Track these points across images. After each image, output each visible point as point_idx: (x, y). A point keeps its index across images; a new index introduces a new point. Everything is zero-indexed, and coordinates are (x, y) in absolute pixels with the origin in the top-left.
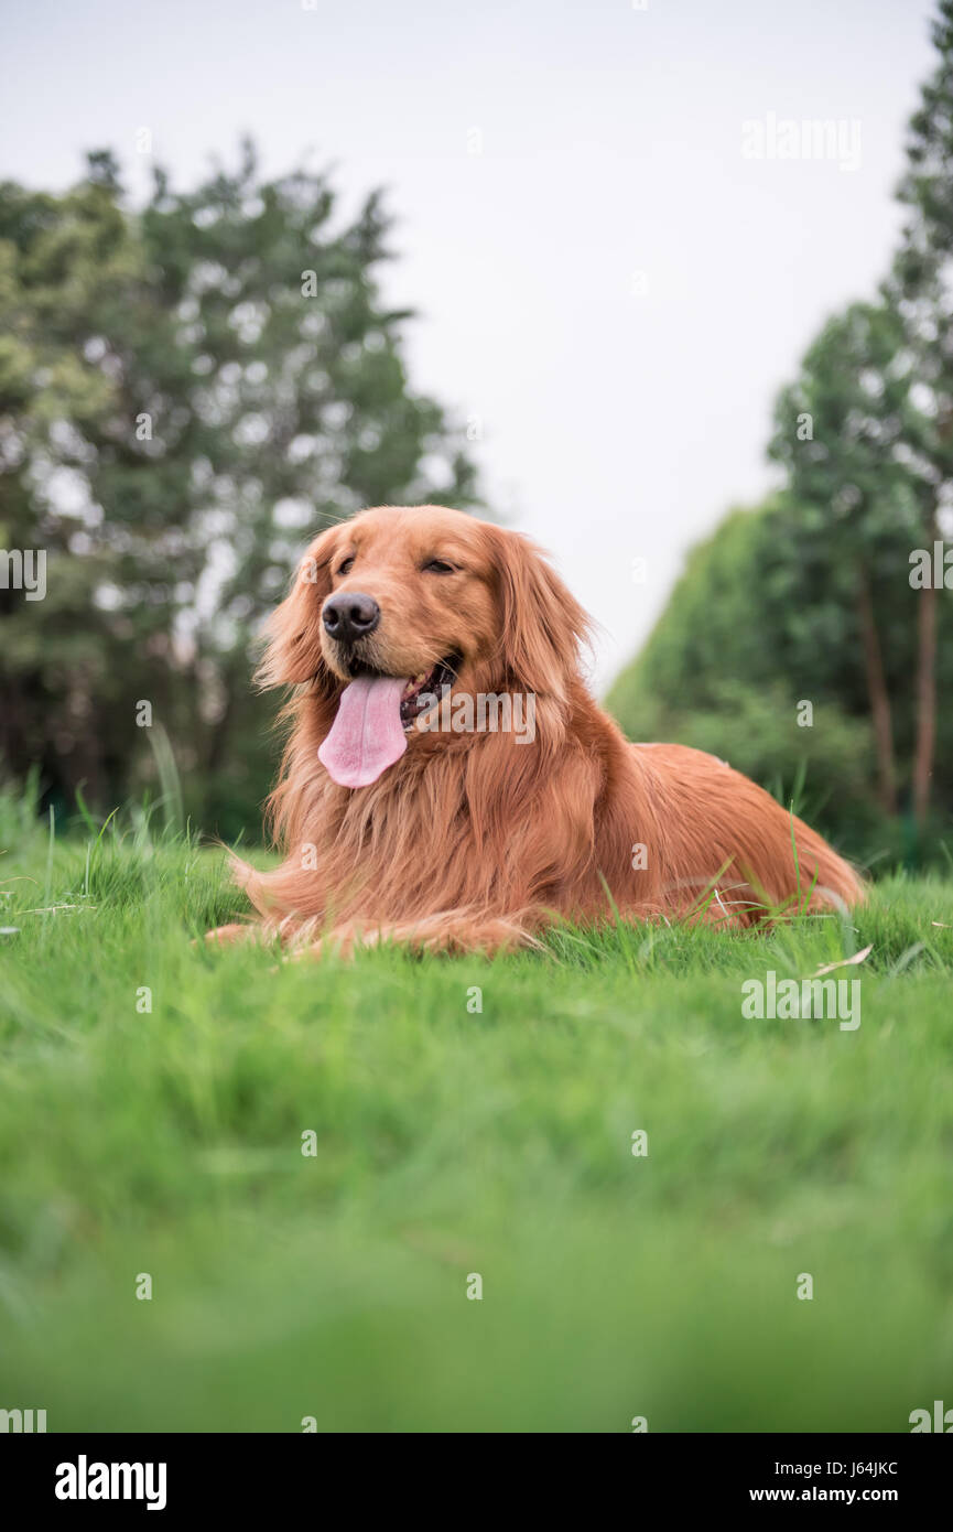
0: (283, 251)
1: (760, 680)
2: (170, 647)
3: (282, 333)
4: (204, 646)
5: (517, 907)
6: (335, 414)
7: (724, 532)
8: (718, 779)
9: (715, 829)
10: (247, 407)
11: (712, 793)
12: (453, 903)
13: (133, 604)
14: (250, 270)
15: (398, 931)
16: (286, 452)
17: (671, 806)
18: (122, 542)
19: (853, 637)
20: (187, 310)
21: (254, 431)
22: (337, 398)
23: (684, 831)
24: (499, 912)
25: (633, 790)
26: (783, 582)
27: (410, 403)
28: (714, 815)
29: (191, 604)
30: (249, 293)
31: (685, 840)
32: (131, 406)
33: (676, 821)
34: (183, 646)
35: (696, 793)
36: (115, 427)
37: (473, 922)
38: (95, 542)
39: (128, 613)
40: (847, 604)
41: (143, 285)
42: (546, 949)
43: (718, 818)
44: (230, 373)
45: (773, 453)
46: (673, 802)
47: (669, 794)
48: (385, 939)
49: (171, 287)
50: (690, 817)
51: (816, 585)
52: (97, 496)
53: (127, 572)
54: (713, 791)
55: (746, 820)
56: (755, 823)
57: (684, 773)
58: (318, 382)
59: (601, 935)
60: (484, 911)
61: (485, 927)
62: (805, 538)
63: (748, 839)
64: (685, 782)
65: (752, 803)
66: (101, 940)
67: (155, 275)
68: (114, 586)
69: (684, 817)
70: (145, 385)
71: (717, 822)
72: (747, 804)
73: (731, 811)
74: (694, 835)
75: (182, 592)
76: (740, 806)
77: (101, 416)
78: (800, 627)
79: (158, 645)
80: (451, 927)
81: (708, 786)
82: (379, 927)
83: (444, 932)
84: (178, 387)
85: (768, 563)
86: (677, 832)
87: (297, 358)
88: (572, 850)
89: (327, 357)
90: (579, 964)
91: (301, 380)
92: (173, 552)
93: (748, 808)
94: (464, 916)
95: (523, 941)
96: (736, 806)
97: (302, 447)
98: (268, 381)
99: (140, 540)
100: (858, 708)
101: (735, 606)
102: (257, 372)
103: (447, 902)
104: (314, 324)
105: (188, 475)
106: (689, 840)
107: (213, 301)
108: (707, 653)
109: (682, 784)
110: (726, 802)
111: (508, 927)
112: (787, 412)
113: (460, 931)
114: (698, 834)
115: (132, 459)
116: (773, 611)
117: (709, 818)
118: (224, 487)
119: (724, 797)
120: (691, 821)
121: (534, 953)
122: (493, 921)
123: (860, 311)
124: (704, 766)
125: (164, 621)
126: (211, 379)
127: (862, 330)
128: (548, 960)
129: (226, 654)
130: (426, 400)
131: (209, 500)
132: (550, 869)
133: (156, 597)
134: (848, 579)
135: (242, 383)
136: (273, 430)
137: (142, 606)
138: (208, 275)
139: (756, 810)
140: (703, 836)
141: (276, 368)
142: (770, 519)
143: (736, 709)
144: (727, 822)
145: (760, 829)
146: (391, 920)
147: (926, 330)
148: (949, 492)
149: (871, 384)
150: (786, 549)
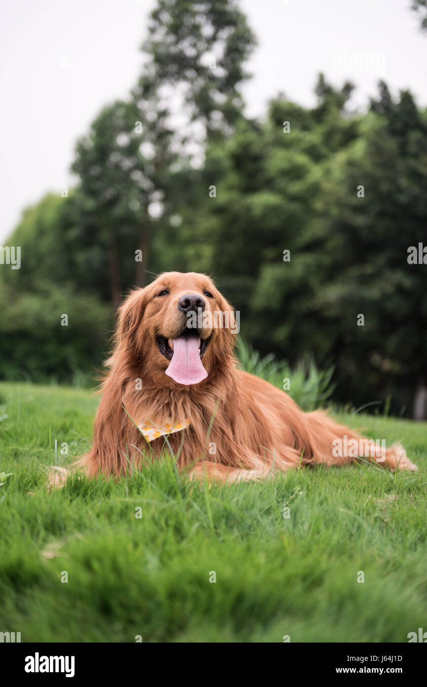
1: (60, 281)
7: (44, 205)
26: (74, 233)
40: (105, 248)
45: (74, 169)
51: (89, 238)
62: (86, 214)
78: (81, 257)
85: (65, 223)
100: (106, 298)
101: (49, 242)
112: (81, 149)
116: (68, 248)
123: (119, 105)
127: (121, 113)
134: (106, 236)
142: (70, 202)
143: (46, 295)
147: (151, 116)
148: (157, 195)
149: (123, 140)
150: (76, 217)
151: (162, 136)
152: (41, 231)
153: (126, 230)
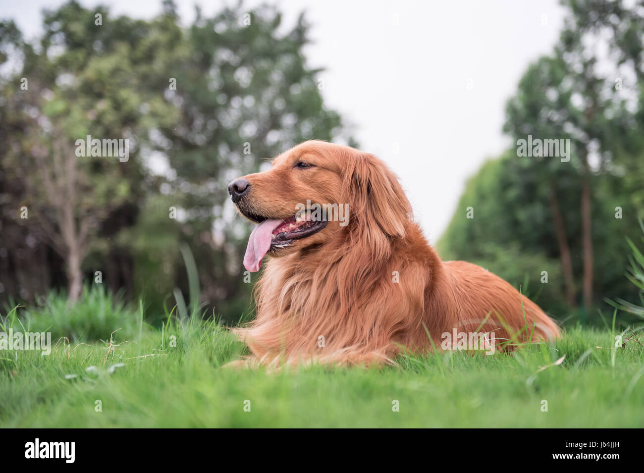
0: (260, 43)
1: (504, 242)
2: (211, 237)
3: (260, 82)
4: (228, 237)
5: (384, 344)
6: (288, 120)
7: (483, 171)
8: (485, 278)
9: (483, 302)
10: (245, 117)
11: (482, 286)
12: (350, 343)
13: (193, 218)
14: (244, 52)
15: (321, 359)
16: (265, 140)
17: (462, 292)
18: (186, 187)
19: (548, 219)
20: (214, 73)
21: (249, 130)
22: (289, 112)
23: (469, 304)
24: (374, 347)
25: (445, 284)
26: (513, 194)
27: (325, 112)
28: (484, 297)
29: (221, 217)
30: (243, 63)
31: (470, 309)
32: (188, 120)
33: (465, 300)
34: (218, 237)
35: (475, 286)
36: (181, 131)
37: (360, 353)
38: (173, 187)
39: (189, 223)
40: (546, 203)
41: (191, 62)
42: (397, 365)
43: (485, 298)
44: (236, 102)
45: (506, 130)
46: (464, 291)
47: (461, 286)
48: (315, 363)
49: (206, 62)
50: (472, 297)
51: (530, 194)
52: (173, 165)
53: (189, 203)
54: (482, 284)
55: (499, 298)
56: (504, 300)
57: (467, 275)
58: (279, 105)
59: (426, 358)
60: (366, 347)
61: (367, 355)
62: (523, 171)
63: (501, 309)
64: (468, 280)
65: (501, 289)
66: (168, 369)
67: (197, 57)
68: (183, 209)
69: (469, 297)
70: (194, 110)
71: (485, 300)
72: (499, 290)
73: (491, 294)
74: (474, 306)
75: (216, 210)
76: (496, 291)
77: (174, 126)
78: (522, 215)
79: (205, 238)
80: (349, 356)
81: (480, 282)
82: (312, 357)
83: (345, 359)
84: (210, 110)
85: (505, 185)
86: (466, 305)
87: (268, 94)
88: (412, 313)
89: (284, 92)
90: (415, 373)
91: (271, 105)
92: (212, 191)
93: (500, 292)
94: (355, 350)
95: (386, 362)
96: (494, 291)
97: (273, 137)
98: (256, 105)
99: (195, 185)
100: (554, 255)
101: (490, 206)
102: (249, 101)
103: (347, 342)
104: (276, 77)
105: (217, 152)
106: (471, 309)
107: (227, 68)
108: (478, 230)
109: (467, 281)
110: (488, 289)
111: (378, 355)
112: (511, 110)
113: (354, 358)
114: (476, 306)
115: (189, 146)
116: (509, 208)
117: (481, 298)
118: (235, 158)
119: (488, 287)
120: (473, 300)
121: (391, 367)
122: (370, 352)
123: (545, 60)
124: (476, 271)
125: (208, 225)
126: (227, 106)
127: (546, 70)
128: (399, 371)
129: (239, 241)
130: (333, 112)
131: (228, 165)
132: (401, 323)
133: (203, 214)
134: (545, 190)
135: (242, 107)
136: (259, 130)
137: (197, 219)
138: (223, 55)
139: (505, 293)
140: (478, 307)
141: (258, 99)
142: (505, 163)
144: (489, 299)
145: (506, 302)
146: (318, 353)
147: (578, 68)
148: (593, 146)
149: (552, 95)
150: (514, 177)
151: (591, 85)
152: (481, 197)
153: (566, 183)
